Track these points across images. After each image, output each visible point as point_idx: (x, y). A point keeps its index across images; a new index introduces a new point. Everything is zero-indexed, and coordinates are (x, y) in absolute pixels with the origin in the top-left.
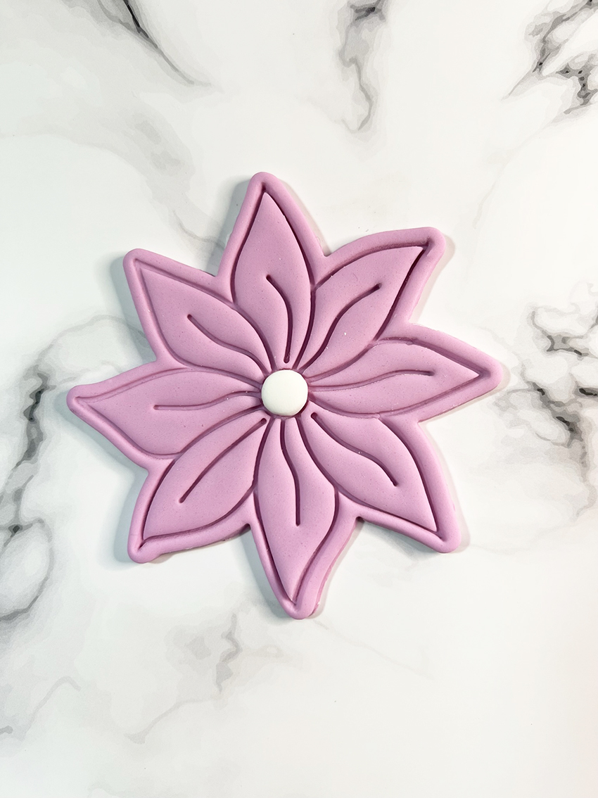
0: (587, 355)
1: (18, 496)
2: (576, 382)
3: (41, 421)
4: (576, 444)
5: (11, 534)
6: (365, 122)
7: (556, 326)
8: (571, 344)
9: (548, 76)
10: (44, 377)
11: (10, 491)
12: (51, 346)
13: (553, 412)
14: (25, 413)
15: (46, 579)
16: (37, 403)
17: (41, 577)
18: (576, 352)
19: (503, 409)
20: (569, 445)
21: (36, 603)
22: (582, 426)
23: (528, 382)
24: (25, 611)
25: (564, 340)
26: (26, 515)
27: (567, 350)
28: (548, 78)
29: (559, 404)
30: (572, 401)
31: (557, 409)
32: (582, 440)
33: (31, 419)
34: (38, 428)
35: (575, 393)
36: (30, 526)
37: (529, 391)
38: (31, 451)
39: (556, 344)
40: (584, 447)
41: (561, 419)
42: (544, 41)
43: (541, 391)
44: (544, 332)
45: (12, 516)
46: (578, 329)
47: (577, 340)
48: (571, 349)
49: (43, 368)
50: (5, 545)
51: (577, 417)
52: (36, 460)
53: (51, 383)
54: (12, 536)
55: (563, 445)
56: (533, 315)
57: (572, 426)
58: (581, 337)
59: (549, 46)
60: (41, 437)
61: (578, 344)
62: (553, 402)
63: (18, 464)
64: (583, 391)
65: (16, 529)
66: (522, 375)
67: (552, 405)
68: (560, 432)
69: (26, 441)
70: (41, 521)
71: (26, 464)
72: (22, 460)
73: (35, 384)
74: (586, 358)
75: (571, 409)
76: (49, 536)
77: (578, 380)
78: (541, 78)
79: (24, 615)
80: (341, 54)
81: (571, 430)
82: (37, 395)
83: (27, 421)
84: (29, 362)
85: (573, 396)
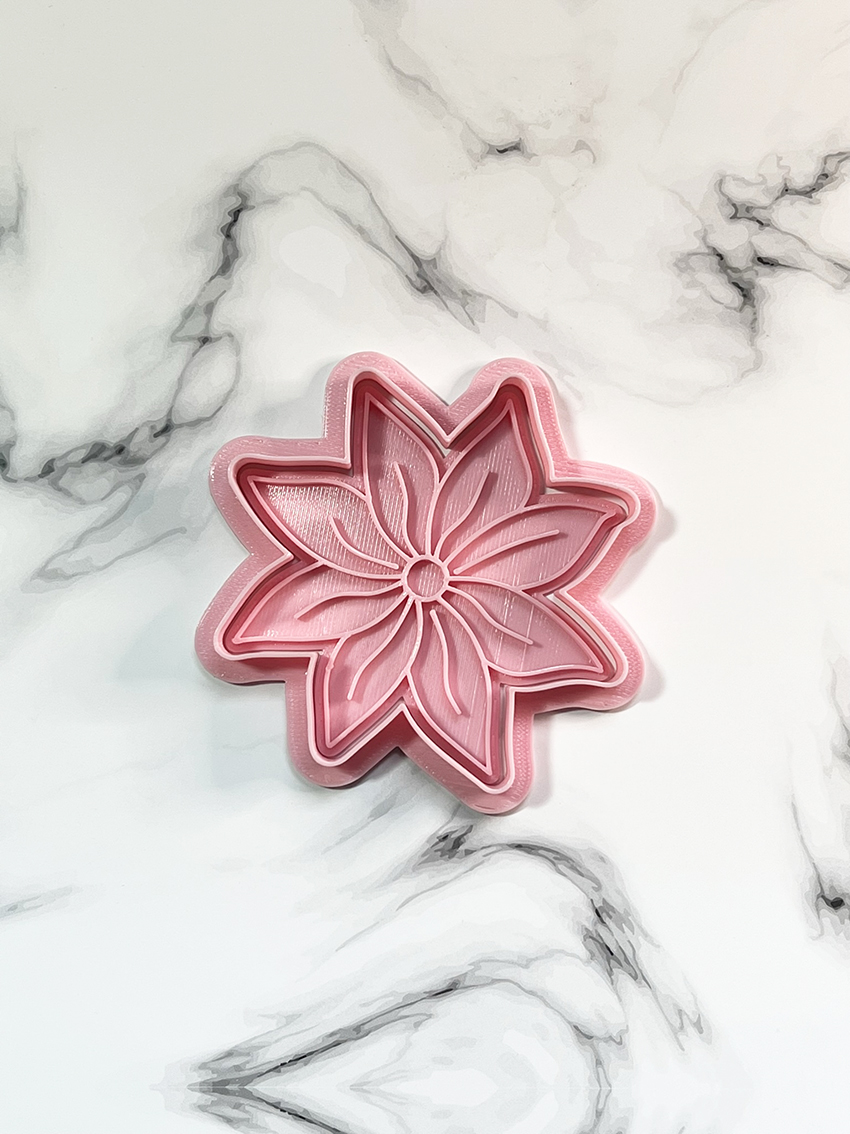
0: (768, 225)
1: (210, 308)
2: (755, 251)
3: (237, 239)
4: (748, 309)
5: (199, 344)
7: (741, 194)
8: (755, 213)
10: (244, 197)
11: (202, 303)
12: (253, 167)
13: (729, 277)
14: (222, 230)
15: (231, 391)
16: (235, 221)
17: (227, 387)
18: (758, 221)
19: (682, 270)
20: (741, 310)
21: (219, 412)
22: (756, 293)
23: (708, 247)
24: (208, 419)
25: (748, 209)
26: (216, 328)
27: (750, 219)
29: (736, 270)
30: (748, 269)
31: (734, 275)
32: (754, 307)
33: (228, 236)
34: (234, 246)
35: (753, 261)
36: (219, 338)
37: (709, 255)
38: (226, 267)
39: (740, 212)
40: (755, 314)
41: (736, 285)
43: (721, 256)
44: (729, 199)
45: (203, 327)
46: (764, 201)
47: (761, 210)
48: (753, 219)
49: (243, 187)
50: (194, 354)
51: (752, 285)
52: (230, 276)
53: (251, 203)
54: (200, 347)
55: (735, 309)
56: (721, 182)
57: (746, 292)
58: (765, 208)
60: (236, 254)
61: (761, 215)
62: (731, 268)
63: (212, 278)
64: (760, 259)
65: (205, 340)
66: (704, 239)
67: (729, 271)
68: (732, 296)
69: (222, 258)
70: (230, 335)
71: (219, 280)
72: (216, 275)
73: (234, 202)
74: (767, 228)
75: (747, 276)
76: (238, 352)
77: (757, 249)
79: (206, 423)
81: (744, 296)
82: (236, 214)
83: (224, 237)
84: (230, 181)
85: (750, 264)
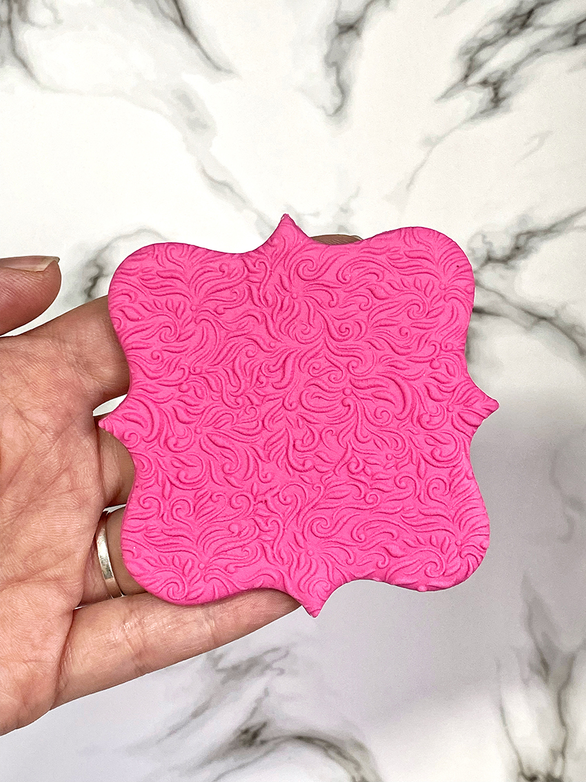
6: (339, 110)
9: (471, 85)
28: (471, 88)
42: (471, 60)
59: (474, 63)
78: (466, 87)
80: (327, 58)
